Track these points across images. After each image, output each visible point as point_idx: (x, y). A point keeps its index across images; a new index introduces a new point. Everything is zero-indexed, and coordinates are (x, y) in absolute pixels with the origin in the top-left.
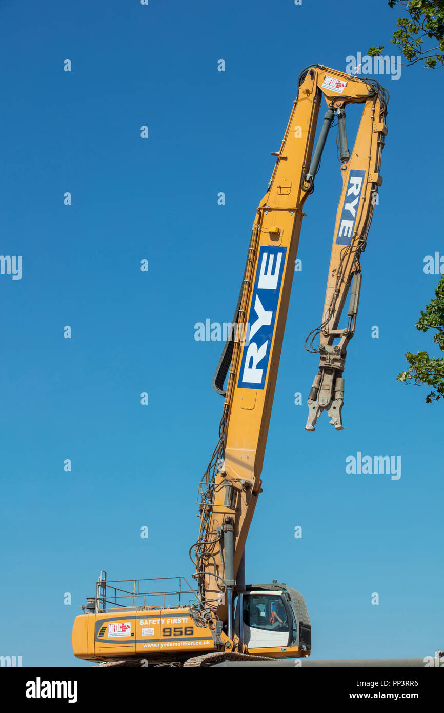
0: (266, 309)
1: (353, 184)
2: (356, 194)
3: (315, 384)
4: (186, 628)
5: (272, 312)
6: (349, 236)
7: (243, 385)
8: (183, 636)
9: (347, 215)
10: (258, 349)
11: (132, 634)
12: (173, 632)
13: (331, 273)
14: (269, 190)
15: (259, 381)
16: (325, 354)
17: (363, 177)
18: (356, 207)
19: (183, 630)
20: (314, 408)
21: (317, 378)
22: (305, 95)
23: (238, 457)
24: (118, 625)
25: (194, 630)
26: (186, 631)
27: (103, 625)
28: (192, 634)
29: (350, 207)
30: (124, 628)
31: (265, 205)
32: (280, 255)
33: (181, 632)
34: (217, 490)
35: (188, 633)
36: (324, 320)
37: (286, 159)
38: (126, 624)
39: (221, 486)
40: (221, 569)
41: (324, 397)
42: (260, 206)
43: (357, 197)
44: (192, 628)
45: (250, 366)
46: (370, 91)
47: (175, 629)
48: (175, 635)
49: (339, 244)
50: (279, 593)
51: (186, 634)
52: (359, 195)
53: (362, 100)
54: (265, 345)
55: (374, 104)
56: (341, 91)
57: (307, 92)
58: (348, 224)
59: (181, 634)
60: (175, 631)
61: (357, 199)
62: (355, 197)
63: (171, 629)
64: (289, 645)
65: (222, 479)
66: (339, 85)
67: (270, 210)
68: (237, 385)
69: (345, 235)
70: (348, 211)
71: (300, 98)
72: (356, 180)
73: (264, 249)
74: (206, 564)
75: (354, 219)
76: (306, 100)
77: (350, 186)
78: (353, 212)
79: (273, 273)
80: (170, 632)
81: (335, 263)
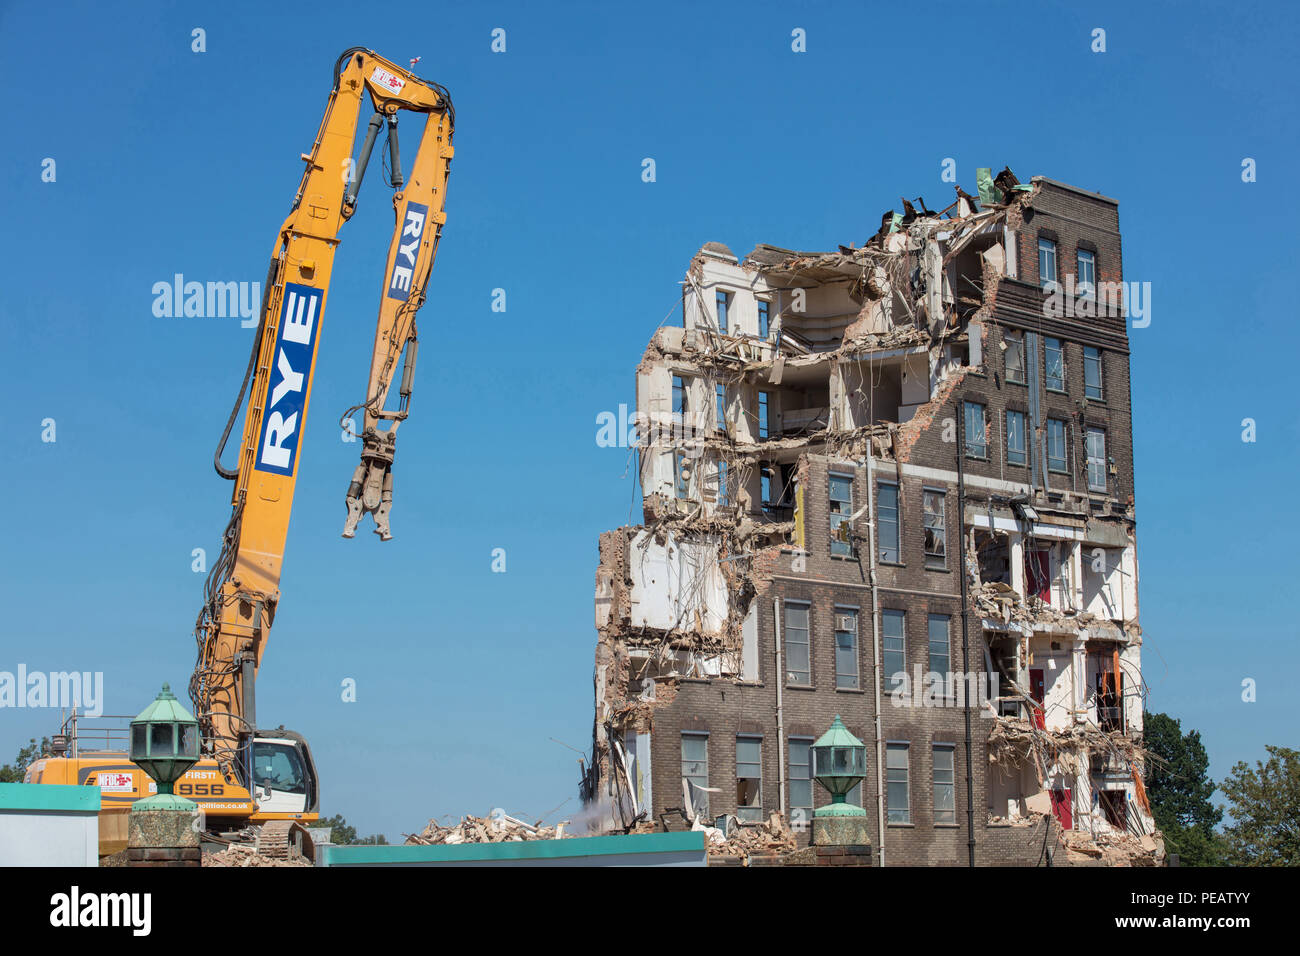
0: (295, 369)
1: (411, 222)
2: (416, 234)
3: (358, 478)
4: (213, 786)
5: (302, 375)
6: (406, 289)
7: (261, 467)
8: (210, 796)
9: (402, 261)
10: (284, 421)
11: (135, 790)
12: (194, 790)
13: (381, 335)
14: (297, 206)
15: (285, 464)
16: (375, 441)
17: (425, 213)
18: (415, 253)
19: (209, 788)
20: (356, 509)
21: (362, 470)
22: (349, 88)
23: (256, 562)
24: (113, 776)
25: (224, 788)
26: (213, 790)
27: (91, 775)
28: (222, 793)
29: (407, 250)
30: (122, 781)
31: (291, 227)
32: (314, 299)
33: (207, 790)
34: (227, 603)
35: (216, 792)
36: (373, 394)
37: (321, 169)
38: (125, 776)
39: (232, 599)
40: (234, 707)
41: (371, 496)
42: (284, 228)
43: (416, 239)
44: (222, 786)
45: (273, 443)
46: (438, 102)
47: (197, 786)
48: (197, 793)
49: (392, 297)
50: (292, 743)
51: (213, 793)
52: (420, 237)
53: (425, 109)
54: (293, 418)
55: (442, 119)
56: (396, 92)
57: (353, 84)
58: (403, 272)
59: (207, 793)
60: (197, 788)
61: (418, 241)
62: (414, 239)
63: (191, 786)
64: (305, 810)
65: (235, 589)
66: (394, 83)
67: (300, 235)
68: (253, 466)
69: (400, 287)
70: (405, 256)
71: (341, 89)
72: (413, 216)
73: (291, 287)
74: (213, 700)
75: (413, 268)
76: (348, 94)
77: (407, 222)
78: (412, 259)
79: (304, 322)
80: (191, 789)
81: (386, 321)
